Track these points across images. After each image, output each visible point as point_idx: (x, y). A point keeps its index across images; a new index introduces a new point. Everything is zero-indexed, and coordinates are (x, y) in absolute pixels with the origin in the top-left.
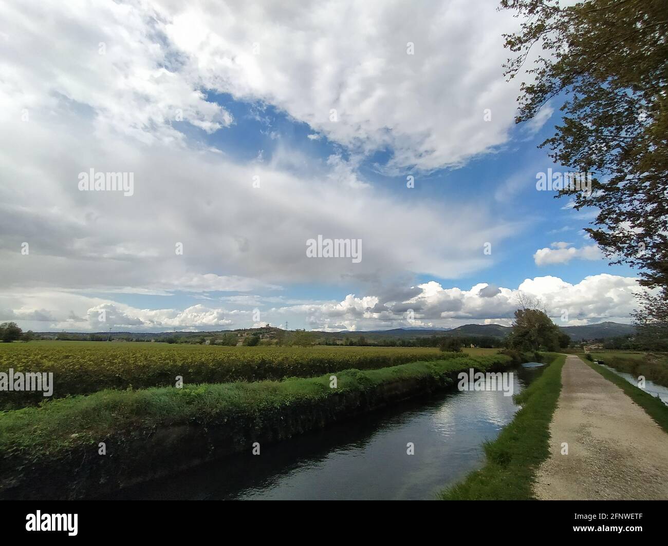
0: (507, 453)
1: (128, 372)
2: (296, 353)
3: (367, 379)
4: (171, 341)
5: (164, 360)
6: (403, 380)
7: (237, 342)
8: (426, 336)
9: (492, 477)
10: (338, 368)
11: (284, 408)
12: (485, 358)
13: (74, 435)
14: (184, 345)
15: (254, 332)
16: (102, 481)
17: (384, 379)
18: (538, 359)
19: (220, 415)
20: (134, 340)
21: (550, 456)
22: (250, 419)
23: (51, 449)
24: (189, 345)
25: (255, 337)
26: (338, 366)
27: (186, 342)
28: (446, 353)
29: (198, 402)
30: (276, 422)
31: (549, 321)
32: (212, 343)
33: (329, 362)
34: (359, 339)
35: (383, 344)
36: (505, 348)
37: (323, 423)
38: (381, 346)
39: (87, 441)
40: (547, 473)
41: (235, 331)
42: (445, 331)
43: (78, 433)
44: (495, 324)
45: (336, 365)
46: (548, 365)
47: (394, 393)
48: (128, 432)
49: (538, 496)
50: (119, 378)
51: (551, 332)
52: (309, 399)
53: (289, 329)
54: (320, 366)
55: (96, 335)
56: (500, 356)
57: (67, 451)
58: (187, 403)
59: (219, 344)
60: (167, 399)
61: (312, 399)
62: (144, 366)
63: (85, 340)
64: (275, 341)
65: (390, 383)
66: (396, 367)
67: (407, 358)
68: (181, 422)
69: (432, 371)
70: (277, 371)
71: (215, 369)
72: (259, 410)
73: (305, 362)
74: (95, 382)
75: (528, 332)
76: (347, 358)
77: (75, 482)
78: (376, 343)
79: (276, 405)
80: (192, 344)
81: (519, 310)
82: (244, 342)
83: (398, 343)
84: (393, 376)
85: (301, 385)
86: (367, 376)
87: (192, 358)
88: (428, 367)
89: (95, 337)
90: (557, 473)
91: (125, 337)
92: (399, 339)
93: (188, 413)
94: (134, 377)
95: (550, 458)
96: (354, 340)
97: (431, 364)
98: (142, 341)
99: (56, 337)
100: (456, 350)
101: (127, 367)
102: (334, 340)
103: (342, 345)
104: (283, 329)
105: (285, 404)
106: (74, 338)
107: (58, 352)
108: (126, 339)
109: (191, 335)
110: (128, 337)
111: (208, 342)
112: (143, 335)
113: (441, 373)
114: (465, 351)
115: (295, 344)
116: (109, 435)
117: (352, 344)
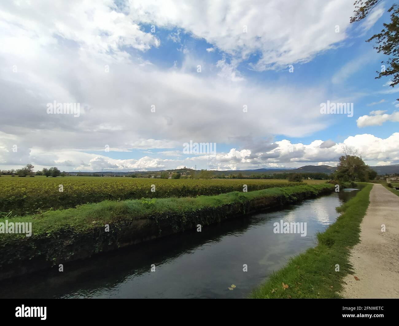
0: (332, 240)
1: (114, 192)
2: (202, 183)
3: (244, 197)
4: (134, 177)
5: (132, 186)
6: (266, 198)
7: (169, 177)
8: (279, 173)
9: (322, 252)
10: (227, 191)
11: (198, 212)
12: (318, 185)
13: (93, 222)
14: (140, 178)
15: (178, 171)
16: (110, 244)
17: (255, 197)
18: (354, 186)
19: (164, 215)
20: (115, 176)
21: (360, 242)
22: (180, 217)
23: (84, 228)
24: (143, 178)
25: (178, 174)
26: (227, 190)
27: (141, 177)
28: (292, 182)
29: (152, 208)
30: (194, 219)
31: (363, 163)
32: (155, 177)
33: (221, 188)
34: (239, 175)
35: (253, 177)
36: (331, 180)
37: (220, 220)
38: (251, 179)
39: (101, 225)
40: (358, 251)
41: (167, 171)
42: (292, 170)
43: (95, 221)
44: (326, 165)
45: (225, 189)
46: (361, 190)
47: (260, 205)
48: (119, 221)
49: (352, 263)
50: (110, 195)
51: (364, 170)
52: (211, 207)
53: (197, 169)
54: (216, 190)
55: (96, 173)
56: (328, 184)
57: (92, 229)
58: (147, 208)
59: (159, 178)
60: (137, 206)
61: (213, 207)
62: (122, 189)
63: (90, 176)
64: (189, 176)
65: (258, 199)
66: (261, 190)
67: (268, 185)
68: (145, 218)
69: (284, 193)
70: (193, 192)
71: (159, 191)
72: (185, 213)
73: (207, 188)
74: (99, 197)
75: (348, 170)
76: (232, 185)
77: (98, 244)
78: (248, 177)
79: (193, 210)
80: (144, 178)
81: (342, 156)
82: (172, 177)
83: (262, 177)
84: (260, 196)
85: (207, 200)
86: (245, 195)
87: (146, 185)
88: (282, 191)
89: (96, 175)
90: (364, 251)
91: (110, 174)
92: (263, 175)
93: (148, 213)
94: (118, 195)
95: (360, 243)
96: (235, 176)
97: (284, 189)
98: (118, 176)
99: (77, 175)
100: (299, 181)
101: (113, 189)
102: (224, 175)
103: (228, 178)
104: (194, 169)
105: (198, 210)
106: (86, 175)
107: (79, 181)
108: (110, 175)
109: (143, 173)
110: (111, 174)
111: (153, 177)
112: (119, 173)
113: (290, 195)
114: (305, 181)
115: (201, 178)
116: (110, 222)
117: (234, 178)
